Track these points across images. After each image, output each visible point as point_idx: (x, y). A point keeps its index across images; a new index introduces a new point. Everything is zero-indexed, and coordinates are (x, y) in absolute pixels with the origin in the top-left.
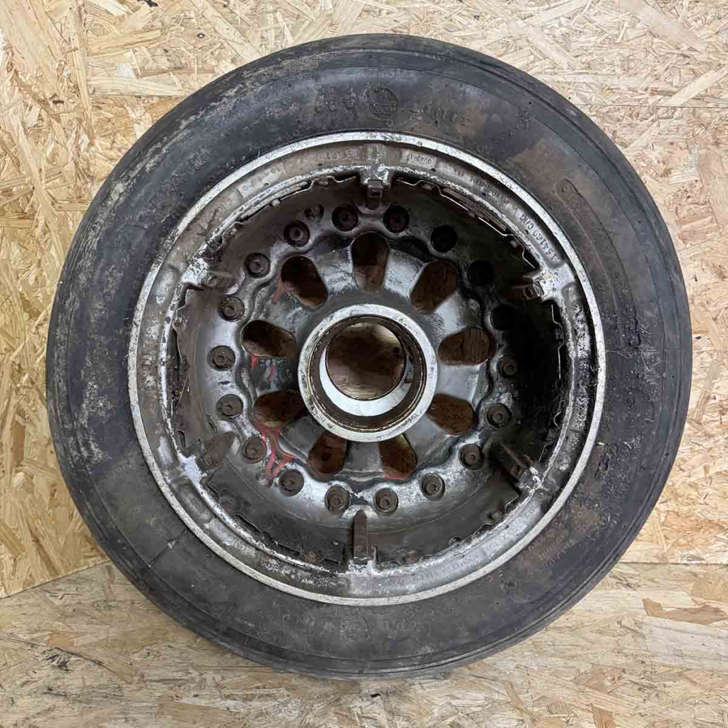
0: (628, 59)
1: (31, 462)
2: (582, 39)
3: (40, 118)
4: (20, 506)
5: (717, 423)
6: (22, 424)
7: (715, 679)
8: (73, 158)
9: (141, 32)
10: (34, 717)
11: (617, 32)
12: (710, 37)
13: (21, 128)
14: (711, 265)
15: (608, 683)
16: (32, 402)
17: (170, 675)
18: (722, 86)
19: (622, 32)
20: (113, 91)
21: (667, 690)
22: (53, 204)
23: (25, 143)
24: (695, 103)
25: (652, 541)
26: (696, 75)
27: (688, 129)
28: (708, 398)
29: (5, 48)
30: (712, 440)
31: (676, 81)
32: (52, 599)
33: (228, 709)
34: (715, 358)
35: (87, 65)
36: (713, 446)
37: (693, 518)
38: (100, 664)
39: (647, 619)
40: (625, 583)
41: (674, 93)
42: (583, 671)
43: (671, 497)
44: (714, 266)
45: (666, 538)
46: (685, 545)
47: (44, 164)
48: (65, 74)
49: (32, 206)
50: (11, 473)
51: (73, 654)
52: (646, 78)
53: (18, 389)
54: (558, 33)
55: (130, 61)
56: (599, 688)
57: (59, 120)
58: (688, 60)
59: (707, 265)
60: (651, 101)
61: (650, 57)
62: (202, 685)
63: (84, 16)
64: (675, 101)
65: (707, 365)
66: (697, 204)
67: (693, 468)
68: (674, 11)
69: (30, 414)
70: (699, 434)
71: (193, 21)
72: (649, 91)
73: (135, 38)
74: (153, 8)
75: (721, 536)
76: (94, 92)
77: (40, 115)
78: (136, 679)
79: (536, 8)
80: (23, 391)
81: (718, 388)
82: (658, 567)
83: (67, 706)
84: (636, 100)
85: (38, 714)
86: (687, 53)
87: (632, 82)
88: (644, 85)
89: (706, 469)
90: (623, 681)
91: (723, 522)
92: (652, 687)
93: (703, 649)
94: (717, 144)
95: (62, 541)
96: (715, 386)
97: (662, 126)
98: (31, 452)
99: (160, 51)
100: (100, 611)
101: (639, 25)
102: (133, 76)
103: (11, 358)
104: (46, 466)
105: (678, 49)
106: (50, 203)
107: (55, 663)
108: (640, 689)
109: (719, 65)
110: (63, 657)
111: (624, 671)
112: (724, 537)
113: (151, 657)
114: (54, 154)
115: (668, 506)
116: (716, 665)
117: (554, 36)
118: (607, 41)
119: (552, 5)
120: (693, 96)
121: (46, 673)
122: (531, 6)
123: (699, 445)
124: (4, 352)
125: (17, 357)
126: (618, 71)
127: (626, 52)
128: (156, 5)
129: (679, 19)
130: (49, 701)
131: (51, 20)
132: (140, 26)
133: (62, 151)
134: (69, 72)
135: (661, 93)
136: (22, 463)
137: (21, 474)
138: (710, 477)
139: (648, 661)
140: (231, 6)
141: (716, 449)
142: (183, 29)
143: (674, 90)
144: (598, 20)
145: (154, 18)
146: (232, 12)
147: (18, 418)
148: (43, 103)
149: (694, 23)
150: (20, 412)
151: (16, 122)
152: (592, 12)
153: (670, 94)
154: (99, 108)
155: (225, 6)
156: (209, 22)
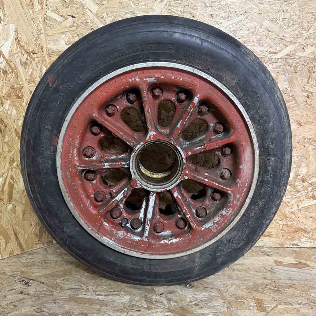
0: (259, 40)
1: (15, 200)
2: (241, 32)
3: (27, 59)
4: (10, 219)
5: (302, 186)
6: (13, 183)
7: (306, 288)
8: (39, 76)
9: (68, 28)
10: (15, 302)
11: (254, 30)
12: (291, 32)
13: (20, 62)
14: (296, 121)
15: (260, 289)
16: (17, 174)
17: (74, 287)
18: (296, 50)
19: (257, 30)
20: (56, 50)
21: (285, 291)
22: (30, 93)
23: (20, 69)
24: (286, 57)
25: (277, 238)
26: (286, 46)
27: (284, 67)
28: (297, 175)
29: (15, 31)
30: (300, 193)
31: (278, 48)
32: (21, 260)
33: (99, 299)
34: (299, 159)
35: (47, 40)
36: (300, 196)
37: (294, 227)
38: (43, 283)
39: (276, 267)
40: (266, 254)
41: (278, 53)
42: (250, 285)
43: (284, 218)
44: (297, 121)
45: (283, 236)
46: (291, 239)
47: (28, 77)
48: (38, 43)
49: (22, 94)
50: (7, 204)
51: (31, 279)
52: (266, 47)
53: (12, 169)
54: (232, 30)
55: (64, 38)
56: (257, 291)
57: (34, 61)
58: (282, 41)
59: (294, 120)
60: (269, 56)
61: (268, 39)
62: (87, 290)
63: (46, 21)
64: (278, 56)
65: (296, 162)
66: (289, 96)
67: (293, 205)
68: (276, 22)
69: (16, 179)
70: (295, 191)
71: (90, 23)
72: (268, 52)
73: (66, 30)
74: (74, 18)
75: (306, 235)
76: (49, 50)
77: (27, 58)
78: (59, 288)
79: (223, 20)
80: (14, 170)
81: (301, 171)
82: (280, 248)
83: (29, 298)
84: (263, 55)
85: (17, 301)
86: (283, 38)
87: (261, 48)
88: (266, 50)
89: (298, 206)
90: (267, 289)
91: (307, 229)
92: (279, 290)
93: (300, 277)
94: (296, 73)
95: (26, 236)
96: (300, 170)
97: (274, 66)
98: (16, 196)
99: (75, 35)
100: (42, 264)
101: (263, 27)
102: (65, 44)
103: (10, 155)
104: (22, 202)
105: (279, 36)
106: (29, 93)
107: (23, 283)
108: (274, 291)
109: (295, 42)
110: (27, 280)
111: (267, 285)
112: (307, 235)
113: (65, 281)
114: (32, 73)
115: (283, 222)
116: (306, 283)
117: (230, 31)
118: (251, 33)
119: (230, 19)
120: (285, 54)
121: (20, 286)
122: (222, 20)
123: (295, 195)
124: (7, 152)
125: (12, 155)
126: (256, 44)
127: (259, 37)
128: (75, 17)
129: (279, 25)
130: (21, 296)
131: (34, 22)
132: (68, 25)
133: (35, 73)
134: (39, 42)
135: (273, 53)
136: (12, 200)
137: (11, 205)
138: (300, 209)
139: (277, 282)
140: (104, 18)
141: (302, 197)
142: (85, 26)
143: (278, 52)
144: (247, 25)
145: (74, 22)
146: (105, 20)
147: (11, 181)
148: (29, 53)
149: (284, 27)
150: (12, 178)
151: (18, 60)
152: (245, 22)
153: (276, 53)
154: (51, 57)
155: (102, 18)
156: (96, 24)
